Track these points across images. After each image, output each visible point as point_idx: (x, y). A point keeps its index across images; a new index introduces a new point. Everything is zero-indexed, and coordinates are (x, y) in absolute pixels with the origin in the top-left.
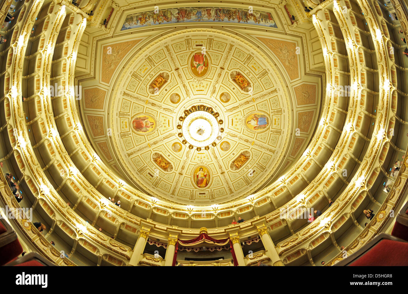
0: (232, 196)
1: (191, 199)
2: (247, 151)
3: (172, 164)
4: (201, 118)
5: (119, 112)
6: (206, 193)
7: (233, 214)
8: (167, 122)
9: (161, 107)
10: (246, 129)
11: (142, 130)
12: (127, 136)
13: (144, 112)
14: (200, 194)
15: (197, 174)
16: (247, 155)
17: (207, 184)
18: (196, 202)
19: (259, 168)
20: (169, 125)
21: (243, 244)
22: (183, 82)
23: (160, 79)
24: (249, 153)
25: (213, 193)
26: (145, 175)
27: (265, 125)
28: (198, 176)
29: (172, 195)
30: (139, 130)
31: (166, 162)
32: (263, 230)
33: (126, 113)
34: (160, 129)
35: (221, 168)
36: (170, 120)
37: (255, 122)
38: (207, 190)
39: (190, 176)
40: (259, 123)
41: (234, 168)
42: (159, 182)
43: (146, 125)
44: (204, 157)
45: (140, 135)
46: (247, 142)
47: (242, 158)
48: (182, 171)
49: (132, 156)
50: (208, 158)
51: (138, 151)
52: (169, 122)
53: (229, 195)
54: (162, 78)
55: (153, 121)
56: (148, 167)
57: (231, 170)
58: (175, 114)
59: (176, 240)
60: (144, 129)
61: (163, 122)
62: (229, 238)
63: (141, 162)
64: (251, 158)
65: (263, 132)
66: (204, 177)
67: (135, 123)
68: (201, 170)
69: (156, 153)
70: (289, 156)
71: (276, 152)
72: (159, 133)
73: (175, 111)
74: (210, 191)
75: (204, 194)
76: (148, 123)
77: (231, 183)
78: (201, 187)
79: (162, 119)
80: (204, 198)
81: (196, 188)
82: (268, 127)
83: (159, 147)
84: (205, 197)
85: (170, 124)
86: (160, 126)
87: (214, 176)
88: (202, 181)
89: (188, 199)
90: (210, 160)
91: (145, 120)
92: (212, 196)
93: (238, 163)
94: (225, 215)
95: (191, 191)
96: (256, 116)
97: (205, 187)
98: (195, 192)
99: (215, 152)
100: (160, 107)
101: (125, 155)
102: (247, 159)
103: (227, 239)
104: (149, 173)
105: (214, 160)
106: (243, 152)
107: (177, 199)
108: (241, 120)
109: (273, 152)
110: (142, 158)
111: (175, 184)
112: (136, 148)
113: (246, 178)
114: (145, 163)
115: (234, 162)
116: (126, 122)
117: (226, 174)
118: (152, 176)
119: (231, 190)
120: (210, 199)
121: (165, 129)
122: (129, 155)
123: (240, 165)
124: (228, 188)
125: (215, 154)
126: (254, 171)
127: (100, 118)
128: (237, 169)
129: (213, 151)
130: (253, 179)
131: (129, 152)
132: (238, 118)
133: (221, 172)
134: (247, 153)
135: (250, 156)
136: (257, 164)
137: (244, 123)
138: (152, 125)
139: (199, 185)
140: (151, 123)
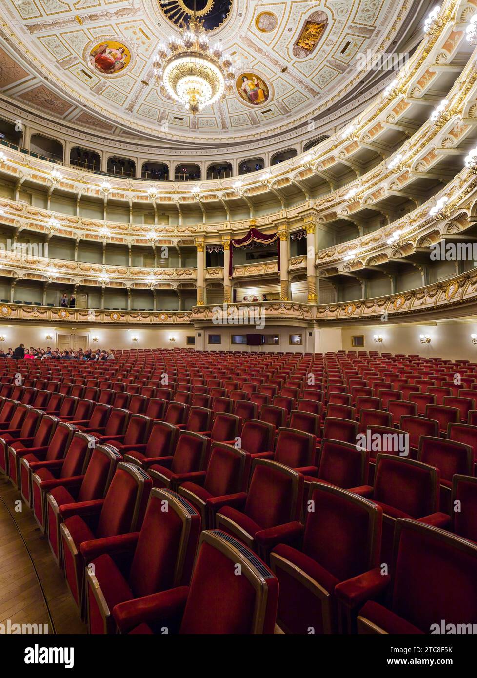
0: (318, 99)
1: (254, 124)
2: (317, 12)
5: (57, 62)
6: (272, 108)
8: (139, 34)
9: (109, 15)
11: (116, 68)
12: (104, 88)
13: (92, 40)
14: (263, 113)
15: (243, 88)
16: (321, 19)
17: (266, 97)
18: (264, 125)
19: (356, 34)
20: (147, 37)
24: (323, 12)
25: (283, 105)
26: (171, 122)
28: (245, 91)
29: (224, 130)
30: (112, 70)
33: (68, 58)
34: (139, 52)
35: (276, 63)
36: (141, 27)
38: (270, 104)
39: (234, 96)
41: (303, 53)
42: (196, 121)
43: (115, 58)
45: (120, 77)
47: (312, 30)
49: (134, 110)
50: (246, 58)
51: (137, 98)
52: (142, 31)
53: (312, 99)
55: (118, 45)
56: (168, 111)
57: (299, 60)
58: (141, 12)
60: (117, 66)
61: (135, 37)
63: (153, 109)
64: (330, 22)
66: (256, 88)
67: (96, 64)
68: (245, 79)
72: (144, 58)
74: (276, 104)
75: (270, 110)
76: (113, 53)
77: (307, 81)
78: (260, 103)
79: (128, 34)
80: (272, 116)
81: (252, 108)
84: (273, 113)
86: (136, 45)
87: (271, 80)
88: (256, 95)
89: (251, 126)
90: (251, 58)
92: (284, 108)
93: (307, 42)
95: (248, 114)
97: (266, 100)
98: (253, 113)
99: (252, 41)
100: (106, 15)
101: (125, 112)
102: (324, 27)
104: (175, 118)
105: (259, 57)
106: (309, 17)
107: (234, 131)
110: (148, 104)
111: (219, 115)
112: (130, 96)
113: (336, 62)
114: (160, 108)
115: (297, 45)
116: (83, 71)
117: (291, 69)
118: (182, 119)
119: (312, 90)
120: (283, 115)
121: (146, 46)
122: (131, 109)
123: (313, 43)
124: (305, 89)
125: (254, 46)
126: (348, 43)
127: (43, 88)
128: (308, 53)
129: (248, 42)
130: (349, 58)
131: (126, 105)
133: (280, 70)
134: (320, 15)
135: (327, 19)
136: (350, 27)
138: (123, 52)
139: (255, 102)
140: (118, 50)
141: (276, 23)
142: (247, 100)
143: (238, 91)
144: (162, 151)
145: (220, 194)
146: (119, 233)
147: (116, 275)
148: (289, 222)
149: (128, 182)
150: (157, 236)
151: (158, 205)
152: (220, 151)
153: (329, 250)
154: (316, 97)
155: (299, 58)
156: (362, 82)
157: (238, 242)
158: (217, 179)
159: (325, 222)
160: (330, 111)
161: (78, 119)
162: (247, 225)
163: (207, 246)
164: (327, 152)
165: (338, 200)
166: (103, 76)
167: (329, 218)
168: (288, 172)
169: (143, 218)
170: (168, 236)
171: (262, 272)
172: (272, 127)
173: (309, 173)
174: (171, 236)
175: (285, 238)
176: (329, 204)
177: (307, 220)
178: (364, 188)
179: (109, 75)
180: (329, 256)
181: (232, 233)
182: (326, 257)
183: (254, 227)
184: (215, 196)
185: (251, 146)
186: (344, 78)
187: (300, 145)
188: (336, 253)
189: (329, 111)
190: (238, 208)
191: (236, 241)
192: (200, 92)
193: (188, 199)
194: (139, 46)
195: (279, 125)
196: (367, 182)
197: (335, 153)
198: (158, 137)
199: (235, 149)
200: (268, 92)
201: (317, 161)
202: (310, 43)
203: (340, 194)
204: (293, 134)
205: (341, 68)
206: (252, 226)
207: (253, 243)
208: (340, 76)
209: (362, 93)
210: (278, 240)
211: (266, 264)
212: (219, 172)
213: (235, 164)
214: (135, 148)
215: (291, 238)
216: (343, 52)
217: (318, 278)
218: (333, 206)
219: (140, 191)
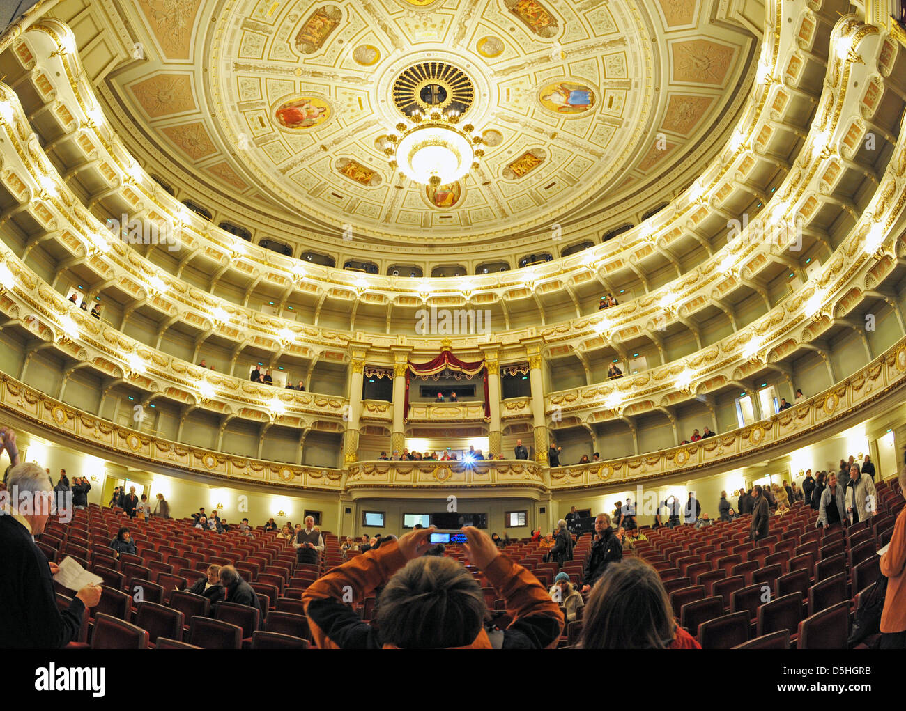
0: (506, 222)
1: (424, 227)
2: (540, 149)
3: (379, 172)
4: (435, 143)
5: (238, 102)
6: (454, 215)
7: (498, 300)
8: (355, 102)
9: (335, 77)
10: (540, 109)
11: (302, 124)
12: (270, 141)
13: (298, 91)
14: (441, 217)
15: (434, 187)
16: (540, 155)
17: (454, 202)
18: (435, 231)
19: (563, 179)
20: (361, 106)
21: (505, 373)
22: (379, 21)
24: (544, 151)
25: (468, 216)
26: (326, 198)
27: (587, 105)
28: (435, 190)
29: (385, 223)
30: (296, 126)
31: (367, 171)
32: (534, 361)
33: (253, 102)
34: (341, 117)
35: (482, 174)
36: (362, 97)
37: (563, 99)
38: (453, 211)
39: (419, 191)
40: (570, 101)
41: (511, 175)
42: (357, 204)
43: (308, 115)
45: (299, 134)
46: (541, 133)
47: (529, 161)
48: (400, 182)
49: (289, 173)
51: (302, 160)
52: (360, 101)
53: (499, 220)
54: (324, 19)
55: (323, 104)
56: (329, 184)
57: (505, 180)
58: (372, 85)
59: (406, 367)
60: (306, 122)
61: (348, 102)
62: (484, 360)
63: (312, 177)
64: (547, 160)
65: (580, 118)
66: (448, 191)
67: (282, 114)
69: (341, 159)
70: (634, 170)
71: (605, 156)
72: (342, 123)
73: (370, 80)
74: (461, 213)
75: (450, 217)
76: (311, 109)
77: (503, 201)
78: (444, 206)
79: (344, 99)
80: (449, 224)
81: (432, 208)
82: (591, 110)
83: (347, 148)
84: (451, 222)
85: (363, 105)
86: (342, 110)
87: (468, 188)
88: (444, 197)
89: (418, 227)
91: (303, 105)
92: (466, 220)
93: (520, 168)
94: (485, 299)
95: (424, 214)
96: (566, 87)
97: (451, 205)
98: (430, 214)
100: (332, 76)
101: (275, 173)
102: (540, 162)
103: (481, 362)
104: (333, 194)
106: (532, 150)
107: (397, 228)
108: (528, 92)
109: (599, 156)
110: (312, 172)
111: (390, 204)
112: (295, 156)
113: (537, 195)
114: (322, 179)
115: (509, 167)
116: (260, 118)
117: (493, 185)
118: (341, 197)
119: (503, 211)
120: (462, 226)
121: (353, 114)
122: (284, 172)
124: (497, 208)
126: (554, 184)
127: (197, 126)
128: (516, 177)
130: (549, 195)
131: (282, 166)
132: (522, 87)
133: (482, 181)
134: (541, 152)
135: (545, 158)
136: (560, 172)
137: (535, 97)
138: (323, 112)
139: (439, 204)
140: (318, 108)
141: (500, 142)
142: (431, 199)
143: (428, 188)
144: (292, 229)
152: (367, 246)
154: (504, 219)
155: (506, 178)
161: (212, 169)
166: (279, 129)
172: (443, 236)
179: (288, 129)
185: (409, 250)
186: (538, 210)
189: (513, 236)
194: (345, 112)
195: (451, 236)
198: (299, 211)
199: (388, 248)
200: (459, 199)
202: (523, 170)
204: (465, 249)
205: (539, 202)
208: (536, 208)
216: (546, 188)
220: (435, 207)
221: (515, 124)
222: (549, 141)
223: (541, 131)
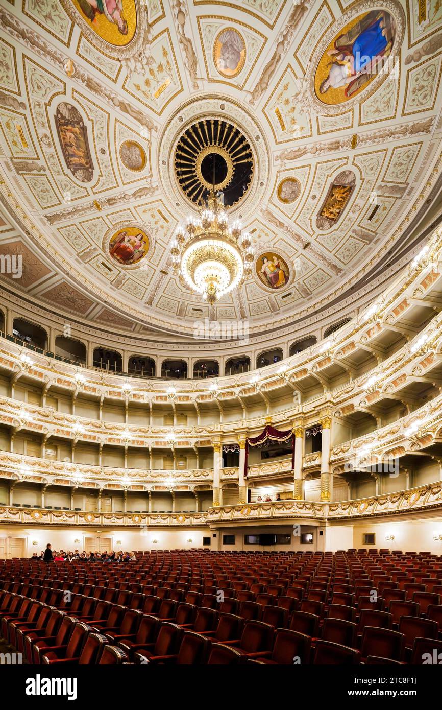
0: (342, 277)
1: (274, 311)
2: (344, 172)
5: (77, 255)
6: (292, 291)
8: (158, 217)
9: (127, 197)
10: (324, 111)
11: (135, 257)
12: (124, 281)
13: (111, 227)
14: (283, 297)
15: (263, 270)
16: (348, 180)
17: (287, 279)
18: (283, 311)
19: (387, 194)
20: (165, 219)
22: (113, 99)
23: (69, 134)
24: (350, 172)
25: (305, 287)
26: (190, 314)
28: (265, 273)
29: (243, 320)
30: (132, 261)
33: (88, 250)
34: (158, 237)
35: (298, 238)
36: (160, 208)
38: (291, 287)
39: (253, 280)
41: (327, 224)
42: (215, 312)
43: (134, 247)
44: (260, 237)
45: (139, 267)
46: (338, 148)
47: (338, 196)
49: (154, 303)
50: (267, 235)
51: (156, 290)
52: (161, 213)
53: (334, 277)
54: (70, 127)
55: (137, 231)
56: (187, 302)
57: (322, 232)
58: (159, 191)
60: (136, 255)
61: (153, 220)
63: (172, 301)
64: (358, 183)
66: (276, 270)
67: (115, 254)
68: (265, 260)
72: (163, 244)
73: (154, 186)
74: (297, 286)
75: (290, 294)
76: (132, 240)
77: (330, 256)
78: (280, 286)
79: (147, 217)
80: (292, 300)
81: (272, 292)
84: (293, 298)
85: (167, 217)
86: (154, 231)
87: (292, 259)
88: (276, 277)
89: (270, 313)
90: (272, 235)
91: (123, 239)
92: (305, 291)
93: (331, 210)
95: (268, 300)
96: (342, 42)
97: (286, 283)
98: (273, 298)
99: (274, 214)
100: (124, 197)
101: (145, 307)
102: (351, 190)
104: (194, 309)
105: (279, 231)
106: (336, 179)
107: (254, 320)
108: (300, 97)
110: (168, 296)
111: (238, 303)
112: (149, 288)
113: (362, 231)
114: (179, 300)
115: (321, 215)
116: (103, 263)
117: (314, 244)
118: (201, 310)
119: (335, 267)
120: (304, 298)
121: (165, 230)
122: (150, 303)
123: (338, 211)
124: (328, 266)
125: (275, 220)
126: (377, 207)
127: (64, 286)
128: (332, 223)
129: (270, 216)
130: (377, 225)
131: (146, 299)
132: (289, 94)
133: (302, 246)
134: (347, 176)
135: (354, 180)
136: (380, 187)
137: (310, 98)
138: (142, 239)
139: (275, 286)
140: (136, 237)
141: (299, 190)
142: (267, 284)
143: (258, 274)
144: (181, 347)
145: (237, 390)
146: (140, 437)
147: (137, 478)
148: (304, 416)
149: (148, 382)
150: (176, 438)
151: (177, 405)
153: (344, 446)
154: (340, 274)
155: (322, 230)
156: (390, 253)
157: (254, 441)
158: (235, 374)
159: (342, 415)
160: (354, 290)
161: (100, 318)
162: (263, 422)
163: (223, 446)
164: (348, 337)
165: (356, 390)
166: (122, 268)
167: (345, 411)
168: (306, 362)
169: (162, 419)
170: (186, 438)
171: (276, 471)
172: (292, 313)
173: (327, 363)
174: (189, 437)
175: (300, 435)
176: (347, 396)
177: (323, 414)
178: (384, 375)
179: (129, 266)
180: (343, 452)
181: (248, 431)
182: (341, 453)
183: (269, 425)
184: (232, 393)
185: (270, 336)
186: (371, 249)
187: (320, 331)
188: (352, 448)
190: (255, 405)
191: (251, 440)
192: (218, 278)
193: (206, 398)
194: (157, 231)
195: (299, 310)
196: (388, 368)
197: (356, 338)
198: (177, 332)
199: (254, 340)
200: (289, 274)
201: (337, 349)
202: (335, 211)
203: (358, 384)
204: (314, 319)
205: (367, 238)
206: (268, 423)
207: (269, 441)
208: (367, 247)
209: (389, 265)
210: (293, 437)
211: (280, 463)
212: (237, 367)
213: (253, 356)
214: (155, 345)
215: (306, 434)
216: (370, 218)
217: (332, 475)
218: (350, 398)
219: (159, 391)
220: (273, 290)
221: (304, 157)
222: (351, 153)
223: (336, 146)
